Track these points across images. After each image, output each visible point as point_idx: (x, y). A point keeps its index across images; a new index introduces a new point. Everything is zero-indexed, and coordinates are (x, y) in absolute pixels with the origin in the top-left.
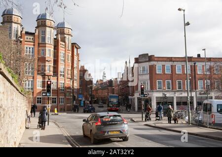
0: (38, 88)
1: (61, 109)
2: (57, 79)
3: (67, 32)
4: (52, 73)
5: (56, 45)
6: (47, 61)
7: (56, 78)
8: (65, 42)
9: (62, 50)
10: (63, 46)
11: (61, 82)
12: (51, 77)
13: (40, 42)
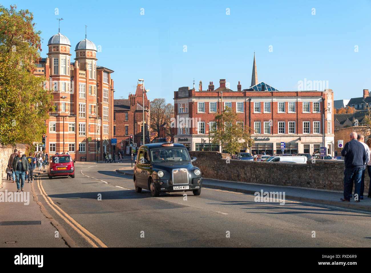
0: (50, 132)
1: (81, 158)
2: (76, 119)
3: (90, 54)
4: (68, 113)
5: (74, 75)
6: (62, 98)
7: (74, 118)
8: (85, 70)
9: (82, 81)
10: (83, 76)
11: (80, 123)
12: (68, 118)
13: (53, 74)
